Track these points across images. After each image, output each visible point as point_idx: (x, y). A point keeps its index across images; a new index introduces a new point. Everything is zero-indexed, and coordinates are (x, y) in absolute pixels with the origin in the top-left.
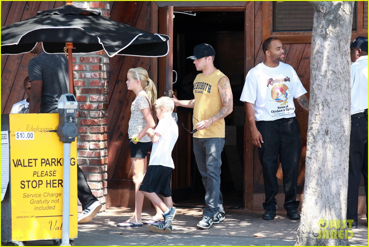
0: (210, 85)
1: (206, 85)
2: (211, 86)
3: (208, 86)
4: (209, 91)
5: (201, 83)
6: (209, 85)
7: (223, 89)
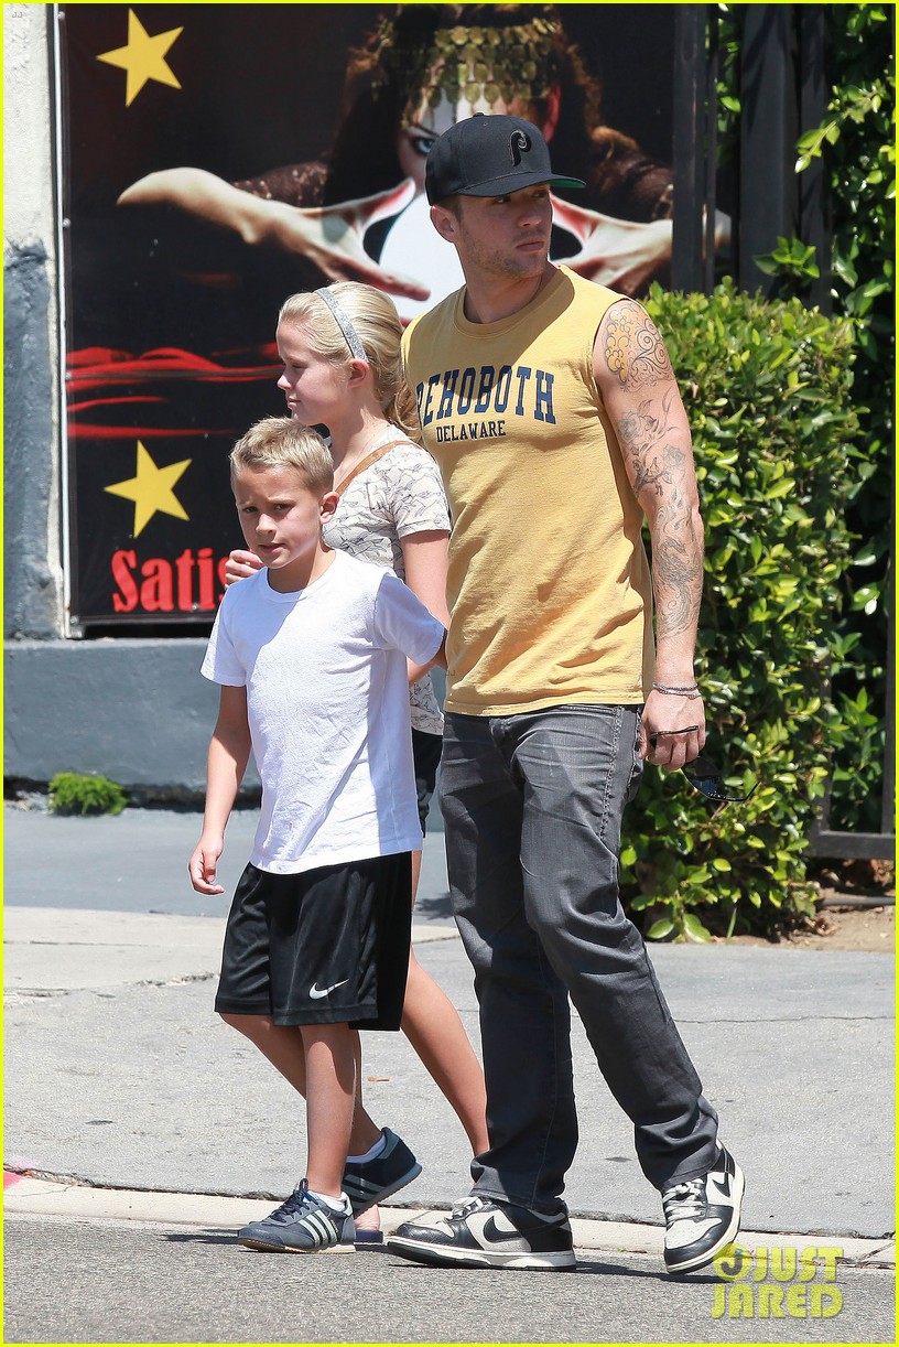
0: (540, 375)
1: (516, 382)
2: (550, 379)
3: (531, 384)
4: (544, 410)
5: (470, 372)
6: (533, 374)
7: (629, 384)
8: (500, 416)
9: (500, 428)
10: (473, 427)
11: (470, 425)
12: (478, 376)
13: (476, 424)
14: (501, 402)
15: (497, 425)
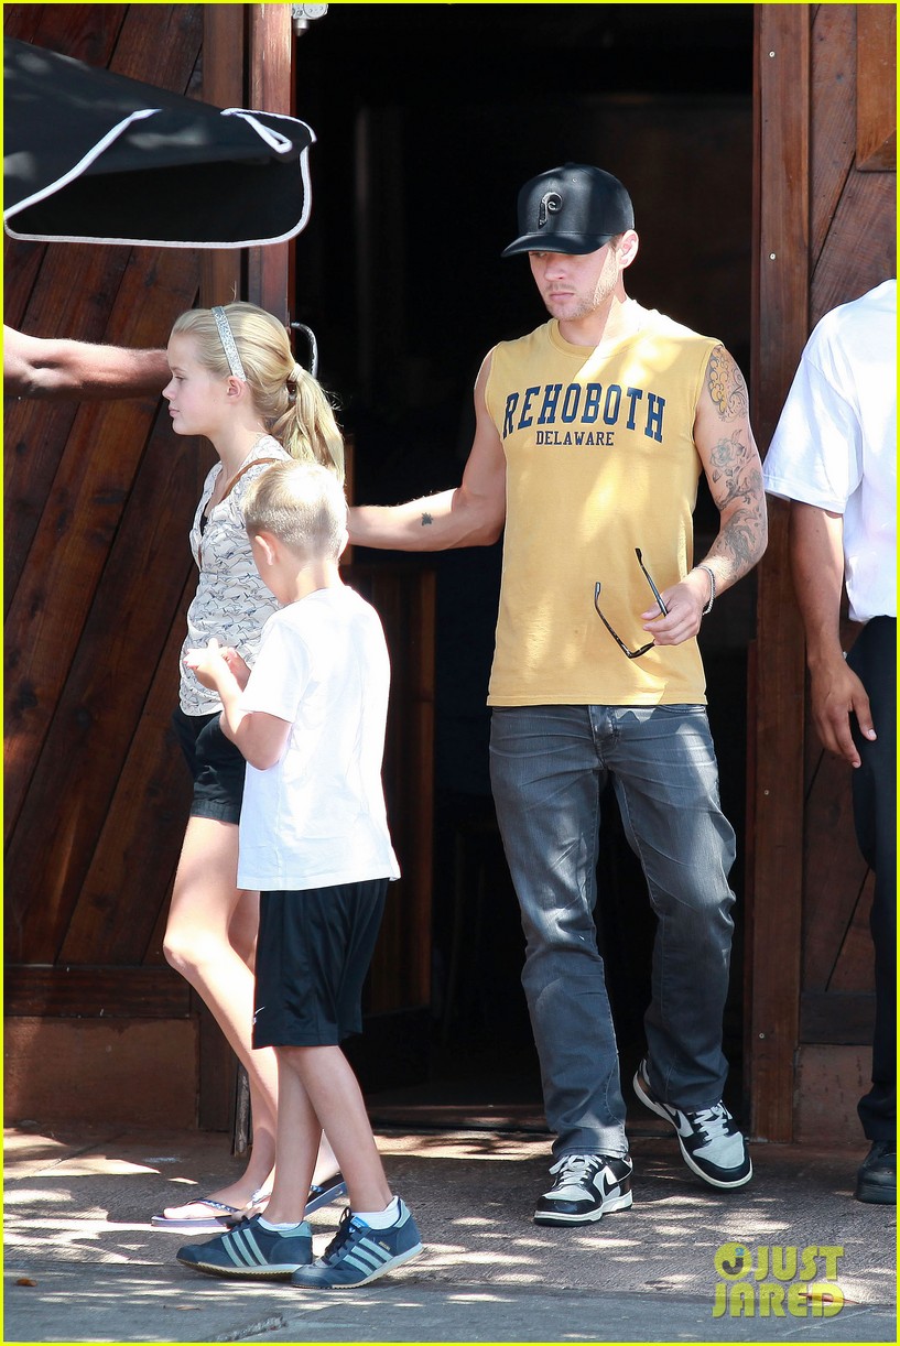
1: (626, 400)
3: (643, 404)
4: (655, 429)
7: (726, 414)
8: (609, 428)
9: (608, 439)
10: (579, 435)
11: (576, 433)
12: (584, 393)
13: (583, 433)
14: (611, 415)
15: (606, 435)
